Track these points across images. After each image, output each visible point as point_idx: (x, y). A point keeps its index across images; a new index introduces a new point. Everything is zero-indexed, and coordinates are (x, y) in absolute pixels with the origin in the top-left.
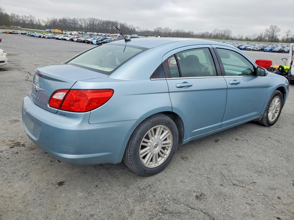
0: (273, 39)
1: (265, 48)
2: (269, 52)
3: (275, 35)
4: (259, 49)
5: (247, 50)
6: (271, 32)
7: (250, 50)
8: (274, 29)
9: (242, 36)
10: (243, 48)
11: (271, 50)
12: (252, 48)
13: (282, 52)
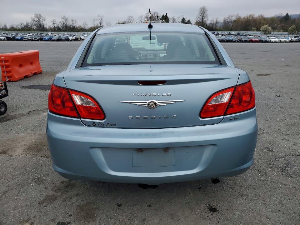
0: (42, 29)
1: (44, 38)
2: (48, 41)
3: (42, 23)
4: (37, 38)
5: (24, 40)
6: (37, 20)
7: (28, 40)
8: (39, 18)
9: (5, 26)
10: (20, 38)
11: (49, 39)
12: (30, 38)
13: (61, 41)
